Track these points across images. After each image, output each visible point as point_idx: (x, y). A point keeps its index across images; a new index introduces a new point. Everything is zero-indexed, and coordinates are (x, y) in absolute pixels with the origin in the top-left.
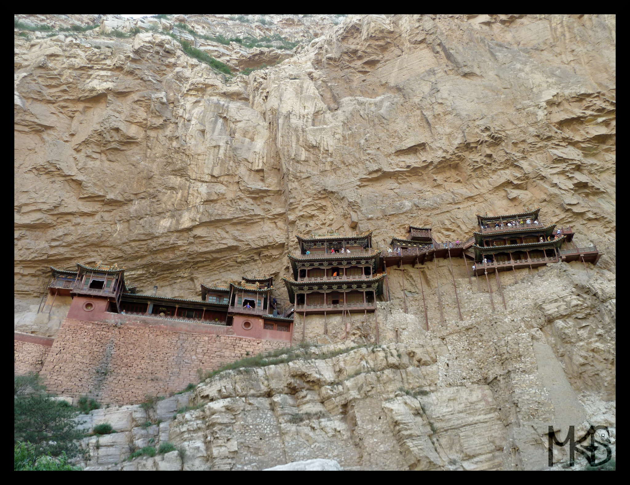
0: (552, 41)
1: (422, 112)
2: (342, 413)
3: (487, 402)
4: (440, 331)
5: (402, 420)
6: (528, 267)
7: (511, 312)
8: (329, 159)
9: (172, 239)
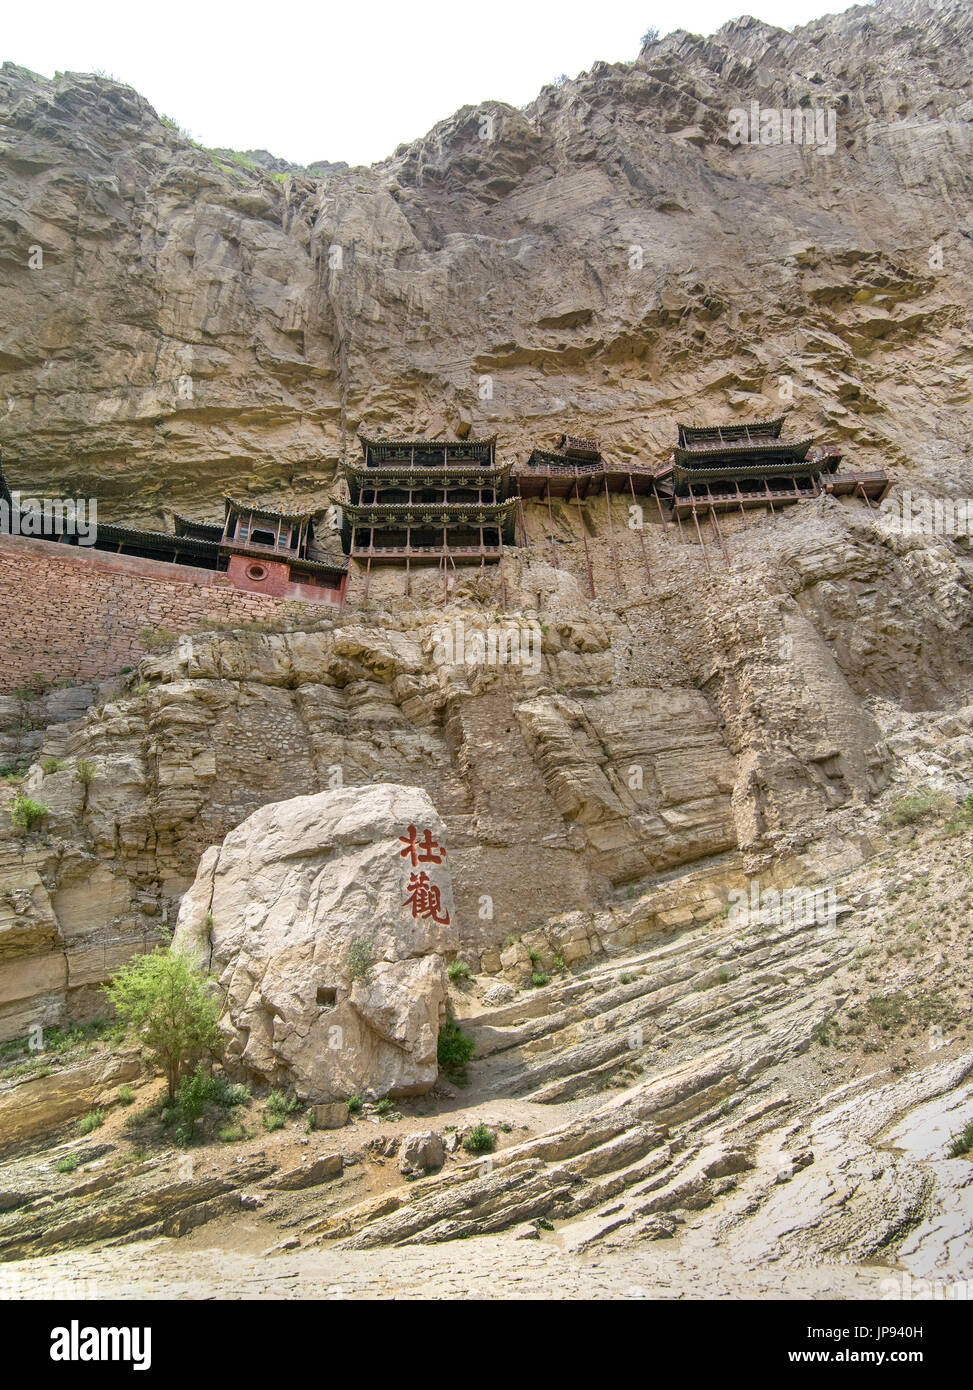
0: (803, 173)
1: (586, 262)
2: (434, 723)
3: (701, 716)
4: (615, 601)
5: (551, 733)
6: (764, 505)
7: (741, 570)
8: (423, 323)
9: (122, 435)
